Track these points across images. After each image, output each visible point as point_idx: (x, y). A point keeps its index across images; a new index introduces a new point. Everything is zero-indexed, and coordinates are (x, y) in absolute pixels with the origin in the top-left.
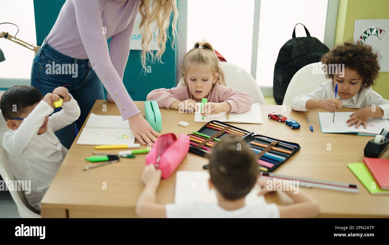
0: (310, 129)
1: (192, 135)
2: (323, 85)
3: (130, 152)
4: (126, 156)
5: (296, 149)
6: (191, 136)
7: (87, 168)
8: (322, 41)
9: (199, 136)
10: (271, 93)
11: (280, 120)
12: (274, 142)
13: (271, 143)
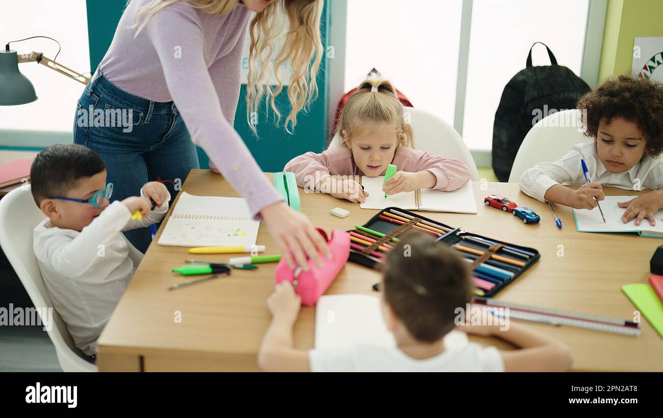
0: (556, 223)
1: (354, 231)
2: (579, 147)
3: (247, 260)
4: (241, 266)
5: (532, 259)
6: (351, 232)
7: (176, 285)
8: (577, 72)
9: (366, 234)
10: (489, 161)
11: (505, 209)
12: (496, 246)
13: (490, 248)
